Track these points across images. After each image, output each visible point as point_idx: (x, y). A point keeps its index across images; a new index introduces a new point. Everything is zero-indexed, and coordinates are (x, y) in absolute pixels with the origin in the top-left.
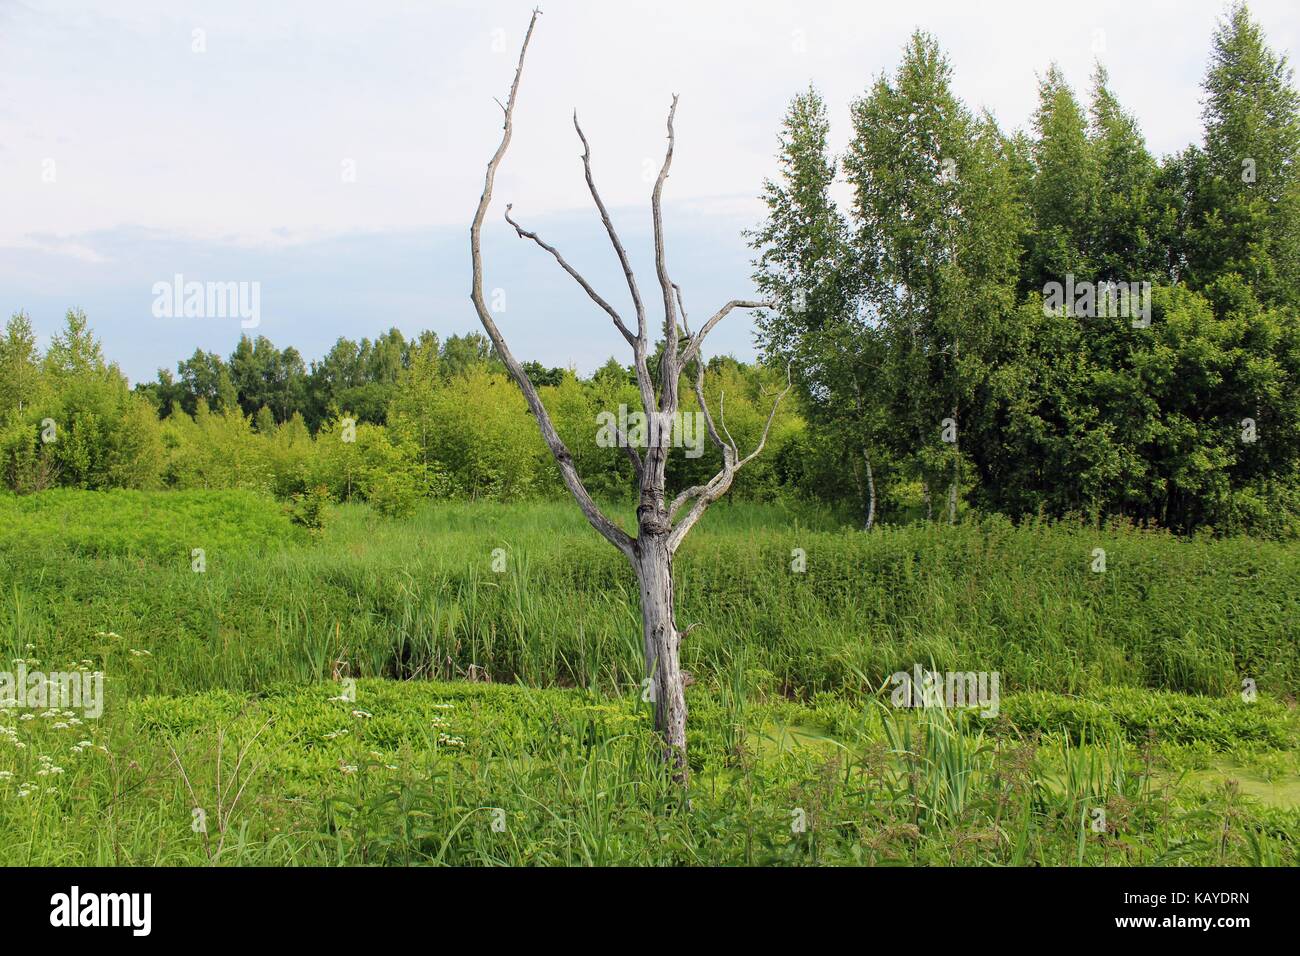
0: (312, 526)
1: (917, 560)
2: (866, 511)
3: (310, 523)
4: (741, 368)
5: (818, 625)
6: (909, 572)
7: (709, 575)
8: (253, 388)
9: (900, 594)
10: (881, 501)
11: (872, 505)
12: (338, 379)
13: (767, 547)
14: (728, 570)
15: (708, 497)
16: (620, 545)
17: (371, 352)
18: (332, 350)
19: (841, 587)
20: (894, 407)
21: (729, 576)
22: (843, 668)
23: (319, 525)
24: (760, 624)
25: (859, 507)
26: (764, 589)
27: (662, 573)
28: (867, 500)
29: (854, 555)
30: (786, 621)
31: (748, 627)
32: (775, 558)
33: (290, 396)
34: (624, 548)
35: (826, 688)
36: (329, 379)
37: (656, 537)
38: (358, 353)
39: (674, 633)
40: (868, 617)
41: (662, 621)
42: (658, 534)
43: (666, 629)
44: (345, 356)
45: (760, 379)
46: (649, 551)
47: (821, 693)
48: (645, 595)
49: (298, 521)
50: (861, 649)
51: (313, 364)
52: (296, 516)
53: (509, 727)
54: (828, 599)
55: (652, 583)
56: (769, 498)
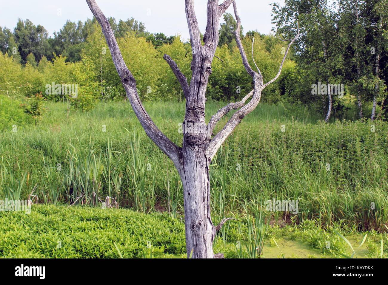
0: (35, 115)
1: (362, 141)
2: (327, 109)
3: (34, 113)
4: (262, 37)
5: (305, 178)
6: (358, 150)
7: (243, 147)
8: (26, 45)
9: (353, 161)
10: (335, 105)
11: (330, 107)
12: (67, 40)
13: (275, 132)
14: (254, 144)
15: (241, 114)
16: (168, 152)
17: (83, 27)
18: (64, 26)
19: (318, 156)
20: (345, 55)
21: (254, 148)
22: (319, 205)
23: (39, 114)
24: (272, 176)
25: (322, 108)
26: (274, 156)
27: (200, 177)
28: (328, 104)
29: (325, 138)
30: (286, 175)
31: (265, 178)
32: (280, 138)
33: (43, 49)
34: (171, 155)
35: (310, 217)
36: (63, 40)
37: (197, 148)
38: (77, 28)
39: (210, 226)
40: (334, 174)
41: (199, 218)
42: (198, 146)
43: (203, 224)
44: (70, 29)
45: (272, 42)
46: (190, 159)
47: (307, 220)
48: (186, 195)
49: (27, 112)
50: (330, 194)
51: (54, 33)
52: (27, 109)
53: (122, 240)
54: (311, 163)
55: (193, 186)
56: (275, 101)
